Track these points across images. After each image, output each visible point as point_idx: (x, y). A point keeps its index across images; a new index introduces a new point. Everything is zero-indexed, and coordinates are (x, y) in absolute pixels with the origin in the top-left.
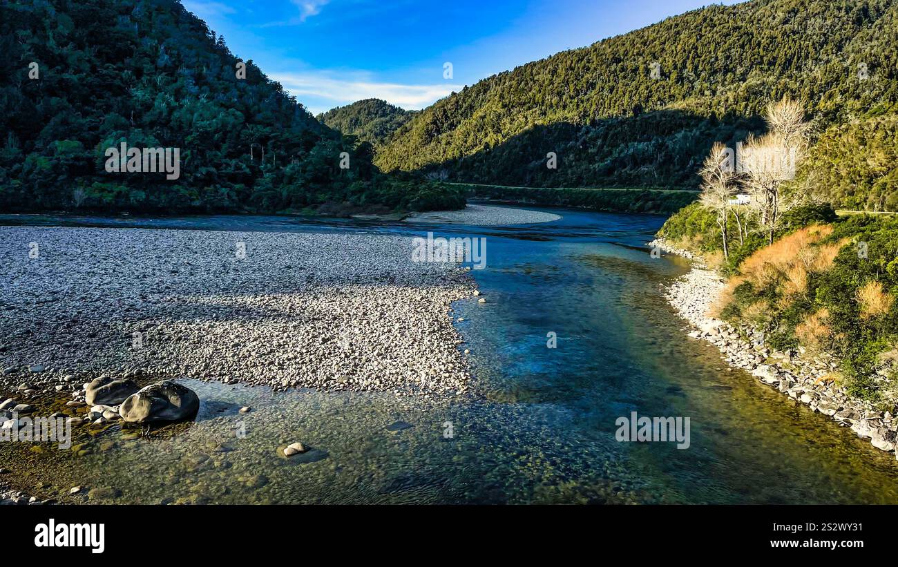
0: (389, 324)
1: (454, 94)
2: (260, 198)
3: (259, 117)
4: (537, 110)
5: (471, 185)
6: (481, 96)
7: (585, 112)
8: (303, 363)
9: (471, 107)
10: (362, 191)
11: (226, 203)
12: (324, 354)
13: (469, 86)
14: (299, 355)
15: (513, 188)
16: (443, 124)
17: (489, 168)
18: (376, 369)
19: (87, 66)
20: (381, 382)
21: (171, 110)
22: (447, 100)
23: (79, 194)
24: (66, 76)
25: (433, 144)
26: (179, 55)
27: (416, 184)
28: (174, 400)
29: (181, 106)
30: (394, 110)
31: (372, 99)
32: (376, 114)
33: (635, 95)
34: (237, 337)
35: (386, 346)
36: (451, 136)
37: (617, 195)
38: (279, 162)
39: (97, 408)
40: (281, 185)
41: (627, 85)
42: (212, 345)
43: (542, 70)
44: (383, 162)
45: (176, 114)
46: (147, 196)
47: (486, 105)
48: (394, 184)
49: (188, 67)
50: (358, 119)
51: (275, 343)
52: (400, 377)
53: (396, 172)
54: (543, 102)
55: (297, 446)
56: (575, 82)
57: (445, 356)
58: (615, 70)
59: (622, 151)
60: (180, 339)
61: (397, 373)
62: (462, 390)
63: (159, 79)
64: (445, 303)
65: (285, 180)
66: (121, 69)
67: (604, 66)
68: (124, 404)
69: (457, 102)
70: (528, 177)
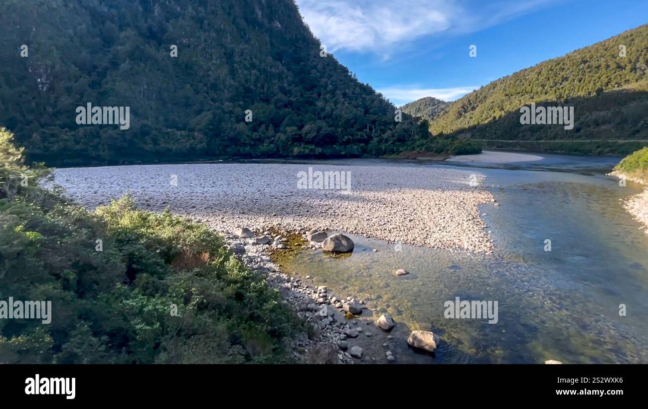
0: (444, 214)
1: (475, 91)
2: (371, 151)
3: (371, 111)
4: (528, 96)
5: (484, 140)
6: (491, 91)
7: (561, 95)
8: (400, 231)
9: (485, 97)
10: (423, 145)
11: (356, 153)
12: (411, 227)
13: (484, 85)
14: (398, 227)
15: (511, 141)
16: (468, 107)
17: (496, 130)
18: (439, 237)
19: (299, 94)
20: (442, 244)
21: (332, 110)
22: (471, 95)
23: (296, 150)
24: (291, 99)
25: (462, 118)
26: (336, 85)
27: (453, 140)
28: (344, 242)
29: (337, 108)
30: (439, 102)
31: (427, 98)
32: (429, 105)
33: (598, 82)
34: (368, 216)
35: (443, 225)
36: (472, 114)
37: (582, 144)
38: (381, 132)
39: (312, 243)
40: (382, 144)
41: (592, 76)
42: (357, 219)
43: (531, 72)
44: (434, 130)
45: (334, 112)
46: (322, 150)
47: (494, 96)
48: (440, 141)
49: (340, 90)
50: (419, 108)
51: (386, 220)
52: (452, 243)
53: (441, 135)
54: (532, 91)
55: (402, 271)
56: (554, 78)
57: (477, 233)
58: (583, 68)
59: (586, 118)
60: (343, 215)
61: (451, 240)
62: (489, 252)
63: (328, 96)
64: (474, 206)
65: (384, 141)
66: (312, 94)
67: (575, 66)
68: (323, 242)
69: (477, 95)
70: (520, 135)
